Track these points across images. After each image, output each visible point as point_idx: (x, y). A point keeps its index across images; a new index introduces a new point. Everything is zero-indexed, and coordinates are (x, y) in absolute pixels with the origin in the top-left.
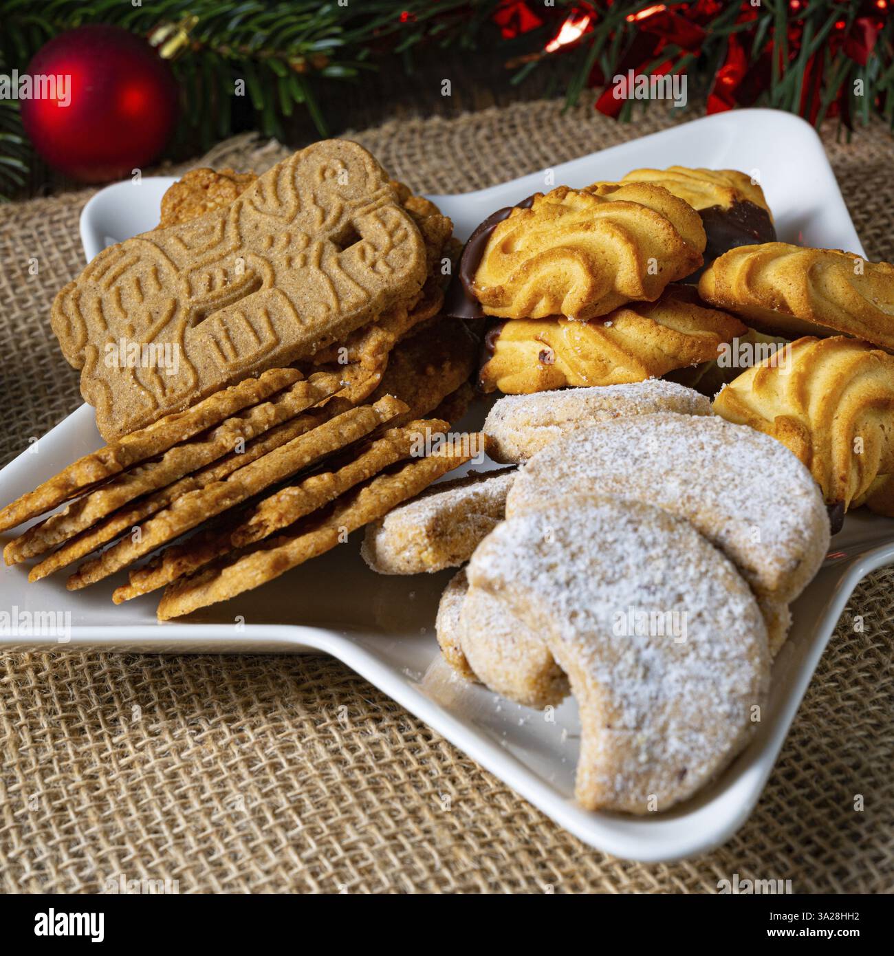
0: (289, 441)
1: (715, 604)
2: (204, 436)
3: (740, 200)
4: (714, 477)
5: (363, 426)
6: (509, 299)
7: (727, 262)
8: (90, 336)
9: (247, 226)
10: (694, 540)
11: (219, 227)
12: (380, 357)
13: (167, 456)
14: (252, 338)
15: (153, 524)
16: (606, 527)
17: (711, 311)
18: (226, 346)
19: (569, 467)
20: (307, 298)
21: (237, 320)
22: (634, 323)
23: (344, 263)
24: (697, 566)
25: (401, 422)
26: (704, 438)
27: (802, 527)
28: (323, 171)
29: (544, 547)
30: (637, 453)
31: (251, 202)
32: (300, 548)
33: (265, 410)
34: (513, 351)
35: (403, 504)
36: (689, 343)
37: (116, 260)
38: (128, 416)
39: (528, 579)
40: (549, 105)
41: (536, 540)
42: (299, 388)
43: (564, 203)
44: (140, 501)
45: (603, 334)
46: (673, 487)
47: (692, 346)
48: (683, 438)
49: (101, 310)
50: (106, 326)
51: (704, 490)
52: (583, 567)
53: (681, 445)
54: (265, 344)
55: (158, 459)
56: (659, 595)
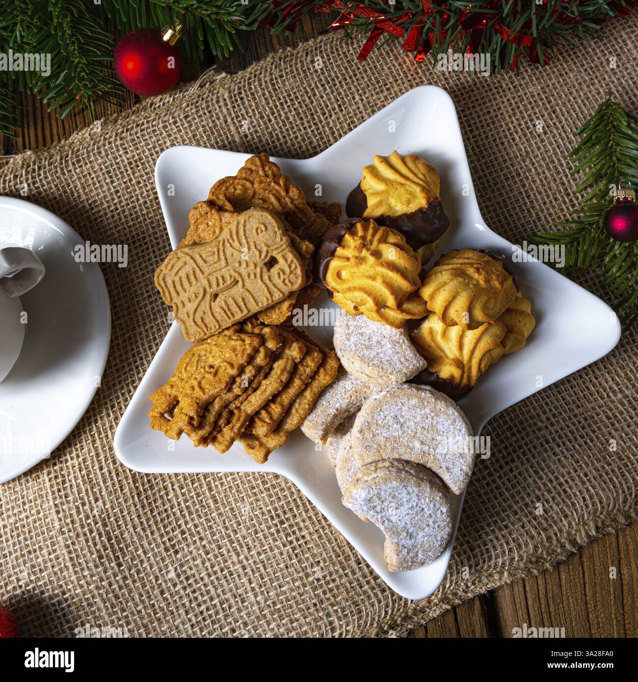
1: (436, 510)
3: (430, 198)
4: (433, 439)
8: (173, 297)
9: (228, 254)
11: (216, 253)
14: (238, 310)
16: (395, 490)
18: (229, 313)
19: (376, 430)
20: (259, 294)
21: (231, 301)
23: (271, 277)
24: (429, 498)
27: (468, 471)
30: (402, 420)
31: (228, 241)
37: (177, 262)
46: (417, 445)
48: (419, 410)
49: (174, 286)
50: (178, 294)
51: (430, 448)
52: (386, 505)
53: (419, 415)
56: (415, 510)
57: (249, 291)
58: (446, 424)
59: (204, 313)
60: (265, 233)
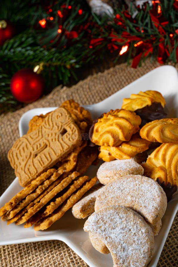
0: (52, 189)
1: (138, 230)
2: (34, 192)
3: (153, 102)
4: (138, 194)
5: (68, 182)
7: (143, 130)
8: (15, 162)
9: (43, 132)
11: (38, 133)
12: (75, 159)
13: (27, 198)
14: (46, 160)
15: (23, 218)
16: (112, 215)
18: (41, 162)
19: (107, 194)
20: (57, 149)
21: (43, 156)
22: (126, 146)
23: (63, 139)
24: (133, 222)
25: (77, 179)
26: (137, 182)
27: (157, 207)
28: (57, 116)
30: (122, 188)
31: (44, 126)
32: (55, 218)
33: (47, 182)
35: (77, 202)
37: (19, 143)
39: (96, 231)
41: (96, 221)
42: (55, 174)
45: (119, 149)
46: (129, 198)
47: (139, 149)
48: (132, 183)
49: (17, 156)
50: (18, 159)
51: (136, 198)
52: (107, 226)
54: (49, 161)
55: (25, 199)
56: (125, 230)
57: (52, 148)
58: (147, 187)
59: (30, 165)
60: (61, 117)
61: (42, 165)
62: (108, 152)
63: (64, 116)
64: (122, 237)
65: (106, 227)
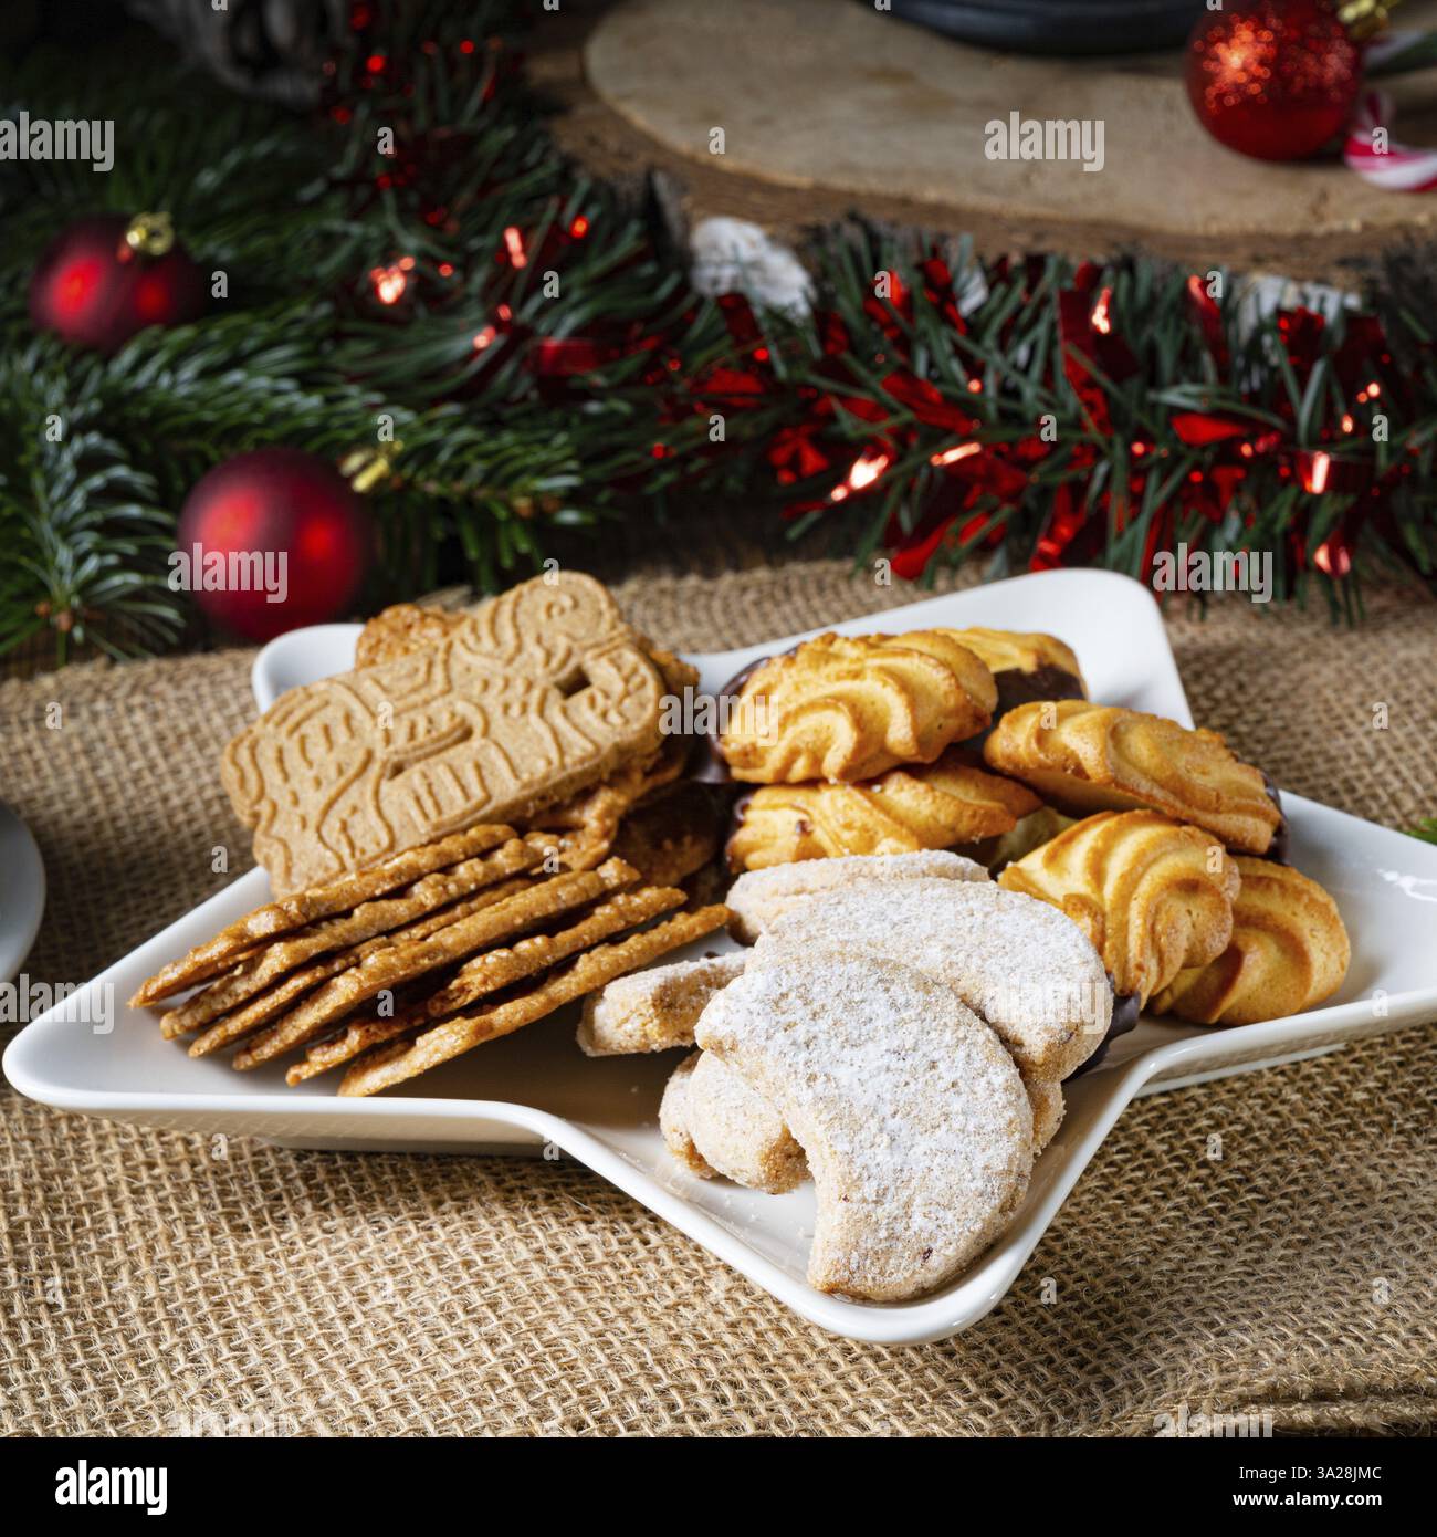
0: (498, 902)
2: (400, 892)
3: (1046, 662)
5: (585, 890)
6: (762, 758)
7: (1017, 719)
8: (268, 789)
9: (456, 668)
10: (953, 1003)
12: (609, 822)
13: (357, 912)
14: (458, 794)
15: (340, 981)
16: (853, 985)
17: (998, 780)
18: (428, 804)
20: (525, 751)
22: (906, 787)
23: (571, 712)
25: (628, 888)
26: (974, 904)
28: (549, 608)
29: (783, 1004)
30: (896, 918)
31: (463, 642)
32: (508, 1015)
33: (472, 868)
34: (765, 822)
36: (970, 812)
37: (301, 704)
38: (310, 879)
39: (763, 1037)
40: (834, 566)
41: (773, 997)
42: (512, 845)
43: (832, 649)
44: (326, 957)
45: (870, 799)
47: (974, 816)
49: (280, 760)
50: (286, 778)
52: (825, 1027)
53: (947, 912)
54: (474, 801)
55: (348, 914)
56: (909, 1061)
57: (496, 744)
58: (1026, 925)
59: (354, 810)
60: (568, 612)
61: (426, 816)
62: (797, 816)
63: (586, 611)
64: (888, 1086)
65: (816, 1029)
